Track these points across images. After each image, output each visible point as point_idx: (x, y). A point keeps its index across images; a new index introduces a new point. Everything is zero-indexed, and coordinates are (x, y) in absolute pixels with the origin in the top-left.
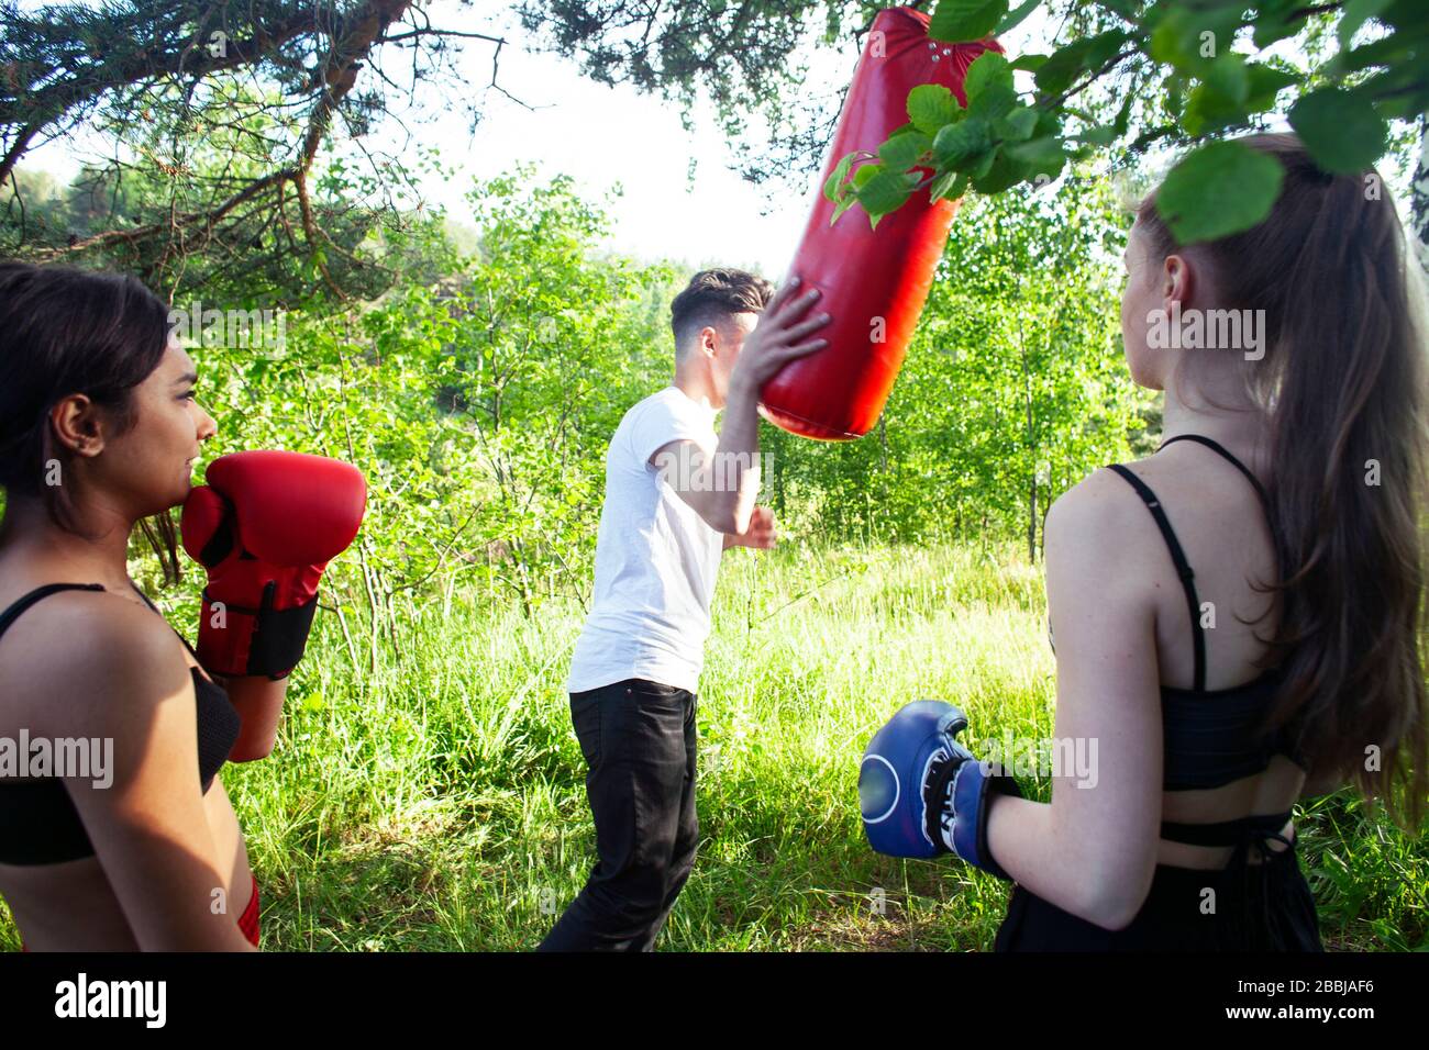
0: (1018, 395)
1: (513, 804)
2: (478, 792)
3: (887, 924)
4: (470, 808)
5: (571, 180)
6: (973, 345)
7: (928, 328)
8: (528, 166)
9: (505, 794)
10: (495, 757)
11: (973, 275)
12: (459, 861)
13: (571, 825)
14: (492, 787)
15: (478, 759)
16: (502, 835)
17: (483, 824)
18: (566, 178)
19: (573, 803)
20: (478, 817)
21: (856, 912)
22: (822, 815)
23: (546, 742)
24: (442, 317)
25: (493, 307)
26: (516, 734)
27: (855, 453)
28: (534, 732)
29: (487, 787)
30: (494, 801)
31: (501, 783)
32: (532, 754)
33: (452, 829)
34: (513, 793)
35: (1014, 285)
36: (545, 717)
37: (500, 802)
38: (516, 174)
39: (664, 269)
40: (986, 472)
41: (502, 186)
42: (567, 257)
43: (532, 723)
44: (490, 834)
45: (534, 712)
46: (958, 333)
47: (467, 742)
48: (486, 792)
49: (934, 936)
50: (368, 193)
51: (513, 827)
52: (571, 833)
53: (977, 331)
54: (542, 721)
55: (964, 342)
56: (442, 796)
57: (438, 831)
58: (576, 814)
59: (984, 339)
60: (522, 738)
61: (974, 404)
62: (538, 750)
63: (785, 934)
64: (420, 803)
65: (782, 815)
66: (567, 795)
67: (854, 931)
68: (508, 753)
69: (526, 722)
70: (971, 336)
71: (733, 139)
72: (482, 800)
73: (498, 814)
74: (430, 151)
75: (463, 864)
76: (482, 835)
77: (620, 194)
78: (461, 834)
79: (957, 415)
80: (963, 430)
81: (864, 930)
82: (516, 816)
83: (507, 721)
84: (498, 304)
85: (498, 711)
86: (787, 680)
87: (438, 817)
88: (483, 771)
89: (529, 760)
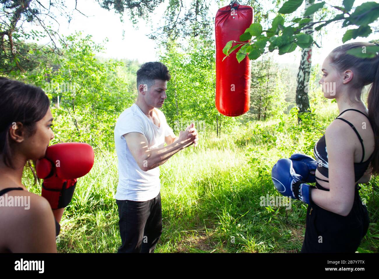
0: (212, 94)
1: (92, 218)
2: (81, 215)
3: (201, 237)
4: (79, 220)
5: (92, 36)
6: (201, 81)
7: (189, 77)
8: (79, 32)
9: (89, 215)
10: (85, 205)
11: (200, 63)
12: (79, 237)
13: (110, 221)
14: (85, 213)
15: (80, 206)
16: (91, 227)
17: (84, 225)
18: (91, 36)
19: (109, 215)
20: (82, 223)
21: (193, 235)
22: (180, 210)
23: (99, 198)
24: (59, 78)
25: (70, 74)
26: (91, 197)
27: (170, 110)
28: (95, 196)
29: (84, 213)
30: (86, 217)
31: (87, 212)
32: (95, 202)
33: (74, 228)
34: (91, 214)
35: (210, 66)
36: (98, 191)
37: (88, 217)
38: (76, 34)
39: (121, 62)
40: (205, 114)
41: (71, 38)
42: (92, 59)
43: (94, 193)
44: (87, 227)
45: (95, 190)
46: (197, 78)
47: (76, 201)
48: (83, 215)
49: (214, 239)
50: (27, 39)
51: (93, 224)
52: (111, 223)
53: (201, 78)
54: (97, 193)
55: (198, 80)
56: (70, 218)
57: (71, 228)
58: (111, 218)
59: (204, 79)
60: (92, 198)
61: (201, 97)
62: (97, 201)
63: (176, 244)
64: (64, 221)
65: (169, 212)
66: (108, 213)
67: (193, 240)
68: (89, 203)
69: (93, 194)
70: (200, 79)
71: (134, 25)
72: (83, 218)
73: (88, 221)
74: (48, 27)
75: (81, 237)
76: (85, 228)
77: (108, 41)
78: (78, 229)
79: (197, 99)
80: (198, 103)
81: (196, 239)
82: (94, 221)
83: (87, 194)
84: (72, 73)
85: (84, 192)
86: (164, 174)
87: (70, 224)
88: (82, 209)
89: (95, 204)
